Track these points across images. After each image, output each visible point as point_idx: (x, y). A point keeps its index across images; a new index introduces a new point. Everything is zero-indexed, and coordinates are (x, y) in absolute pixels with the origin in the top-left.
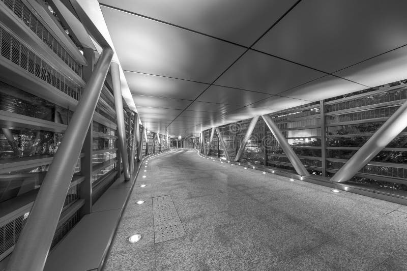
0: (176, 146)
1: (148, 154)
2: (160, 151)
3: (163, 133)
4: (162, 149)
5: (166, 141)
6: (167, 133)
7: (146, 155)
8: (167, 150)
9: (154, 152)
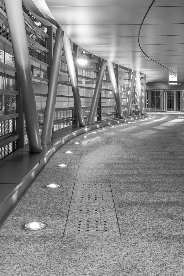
0: (159, 106)
1: (82, 126)
2: (118, 116)
3: (125, 63)
4: (123, 111)
5: (134, 88)
6: (139, 60)
7: (74, 128)
8: (138, 114)
9: (99, 119)
